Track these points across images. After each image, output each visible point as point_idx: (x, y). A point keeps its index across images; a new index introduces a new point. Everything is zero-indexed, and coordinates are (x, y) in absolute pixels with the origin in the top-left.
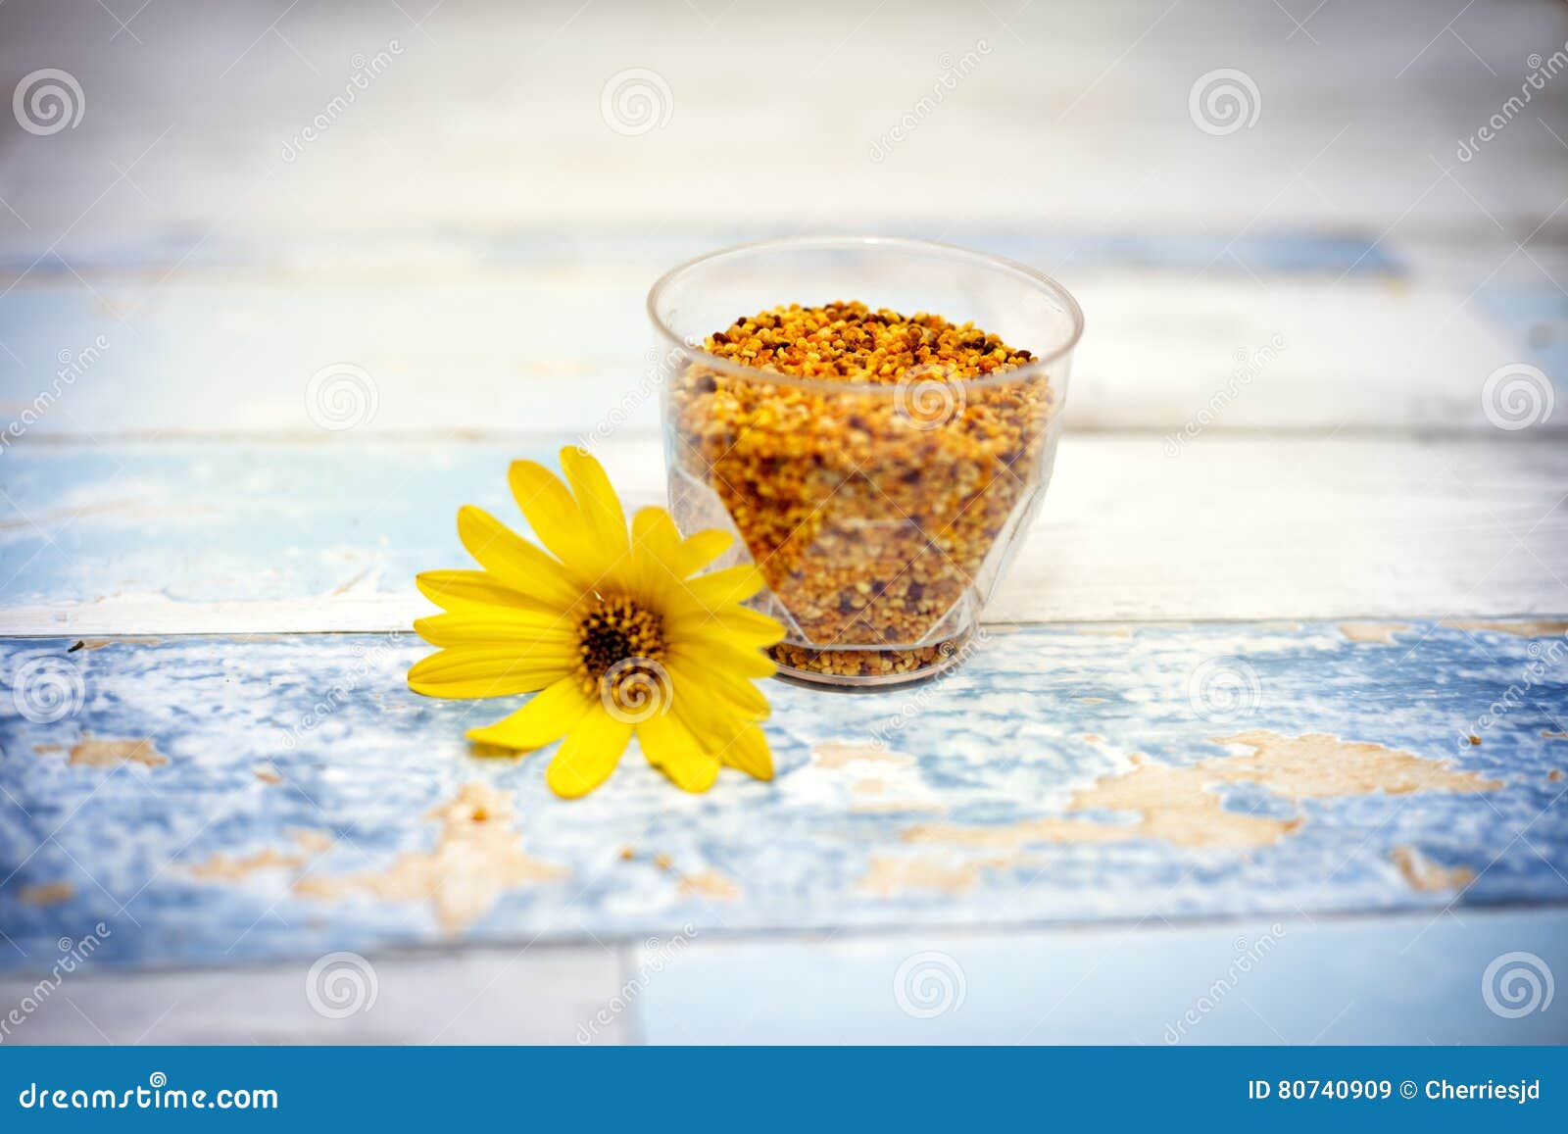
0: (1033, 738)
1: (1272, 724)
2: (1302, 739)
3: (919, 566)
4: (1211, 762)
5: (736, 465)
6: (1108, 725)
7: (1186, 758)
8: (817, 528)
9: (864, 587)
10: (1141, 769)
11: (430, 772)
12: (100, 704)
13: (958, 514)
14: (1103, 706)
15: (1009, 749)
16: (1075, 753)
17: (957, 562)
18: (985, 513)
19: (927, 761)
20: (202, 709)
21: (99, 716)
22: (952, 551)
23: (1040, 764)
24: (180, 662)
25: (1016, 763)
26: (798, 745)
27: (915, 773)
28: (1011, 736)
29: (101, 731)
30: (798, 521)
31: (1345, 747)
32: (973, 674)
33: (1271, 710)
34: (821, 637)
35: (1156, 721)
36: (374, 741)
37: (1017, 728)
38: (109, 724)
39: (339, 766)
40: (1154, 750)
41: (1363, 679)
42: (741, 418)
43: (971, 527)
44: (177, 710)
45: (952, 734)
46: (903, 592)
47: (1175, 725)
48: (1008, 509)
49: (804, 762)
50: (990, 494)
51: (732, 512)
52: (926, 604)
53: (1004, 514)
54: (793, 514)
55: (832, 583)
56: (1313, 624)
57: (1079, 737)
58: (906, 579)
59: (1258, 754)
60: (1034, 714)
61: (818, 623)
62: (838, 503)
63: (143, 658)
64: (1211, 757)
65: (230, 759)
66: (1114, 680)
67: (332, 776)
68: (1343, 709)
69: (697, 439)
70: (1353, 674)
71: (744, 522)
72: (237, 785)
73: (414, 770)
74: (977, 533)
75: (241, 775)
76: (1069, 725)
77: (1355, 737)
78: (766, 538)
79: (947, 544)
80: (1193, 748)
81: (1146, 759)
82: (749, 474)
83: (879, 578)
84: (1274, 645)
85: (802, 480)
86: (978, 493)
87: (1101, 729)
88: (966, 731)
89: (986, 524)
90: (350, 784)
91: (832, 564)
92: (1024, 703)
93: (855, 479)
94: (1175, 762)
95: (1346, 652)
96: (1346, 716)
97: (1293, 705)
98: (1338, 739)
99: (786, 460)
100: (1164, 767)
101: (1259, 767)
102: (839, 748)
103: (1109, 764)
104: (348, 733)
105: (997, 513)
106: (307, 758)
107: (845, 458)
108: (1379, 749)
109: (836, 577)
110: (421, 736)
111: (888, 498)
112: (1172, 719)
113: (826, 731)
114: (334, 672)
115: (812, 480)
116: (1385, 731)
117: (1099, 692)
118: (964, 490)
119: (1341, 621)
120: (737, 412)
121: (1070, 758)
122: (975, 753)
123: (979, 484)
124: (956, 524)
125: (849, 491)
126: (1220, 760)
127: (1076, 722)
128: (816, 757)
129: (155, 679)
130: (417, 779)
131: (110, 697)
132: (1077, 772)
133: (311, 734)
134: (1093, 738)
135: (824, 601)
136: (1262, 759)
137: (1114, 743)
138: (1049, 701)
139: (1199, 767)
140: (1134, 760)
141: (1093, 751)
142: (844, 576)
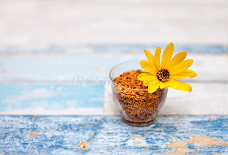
0: (162, 135)
1: (197, 133)
2: (201, 136)
3: (146, 112)
4: (187, 140)
5: (121, 98)
6: (173, 133)
7: (183, 139)
8: (132, 107)
9: (139, 114)
10: (177, 141)
11: (78, 139)
12: (35, 127)
13: (152, 105)
14: (173, 130)
15: (159, 137)
16: (168, 138)
17: (151, 111)
18: (156, 105)
19: (147, 139)
20: (48, 128)
21: (35, 129)
22: (151, 110)
23: (163, 140)
24: (46, 120)
25: (159, 139)
26: (129, 136)
27: (145, 141)
28: (159, 135)
29: (35, 131)
30: (129, 106)
31: (207, 137)
32: (155, 124)
33: (197, 131)
34: (133, 120)
35: (180, 133)
36: (71, 133)
37: (160, 133)
38: (36, 130)
39: (66, 138)
40: (179, 138)
41: (211, 126)
42: (122, 91)
43: (153, 107)
44: (45, 128)
45: (151, 134)
46: (144, 115)
47: (183, 133)
48: (159, 104)
49: (130, 139)
50: (156, 102)
51: (120, 104)
52: (148, 116)
53: (159, 105)
54: (128, 105)
55: (134, 114)
56: (205, 116)
57: (169, 135)
58: (145, 113)
59: (194, 138)
60: (163, 131)
61: (133, 118)
62: (135, 104)
63: (41, 119)
64: (187, 139)
65: (52, 136)
66: (175, 125)
67: (65, 139)
68: (207, 131)
69: (116, 94)
70: (209, 125)
71: (122, 105)
72: (52, 140)
73: (76, 139)
74: (155, 108)
75: (53, 139)
76: (168, 133)
77: (208, 136)
78: (125, 108)
79: (150, 109)
80: (185, 137)
81: (178, 139)
82: (122, 99)
83: (141, 113)
84: (199, 119)
85: (130, 101)
86: (154, 103)
87: (172, 134)
88: (153, 134)
89: (156, 106)
90: (67, 141)
91: (134, 112)
92: (162, 129)
93: (137, 101)
94: (182, 140)
95: (209, 121)
96: (207, 132)
97: (200, 130)
98: (206, 136)
99: (127, 98)
100: (180, 140)
101: (194, 141)
102: (135, 136)
103: (172, 140)
104: (68, 132)
105: (158, 105)
106: (62, 136)
107: (135, 99)
108: (211, 138)
109: (135, 113)
110: (78, 133)
111: (141, 104)
112: (182, 132)
113: (133, 133)
114: (67, 122)
115: (131, 101)
116: (213, 135)
117: (173, 127)
118: (152, 102)
119: (209, 115)
120: (121, 90)
121: (167, 139)
122: (154, 138)
123: (155, 101)
124: (151, 107)
125: (136, 103)
126: (188, 140)
127: (168, 132)
128: (131, 138)
129: (43, 122)
130: (77, 140)
131: (37, 125)
132: (168, 141)
133: (63, 132)
134: (171, 135)
135: (133, 116)
136: (194, 140)
137: (174, 136)
138: (165, 129)
139: (185, 141)
140: (176, 139)
141: (170, 138)
142: (136, 113)
